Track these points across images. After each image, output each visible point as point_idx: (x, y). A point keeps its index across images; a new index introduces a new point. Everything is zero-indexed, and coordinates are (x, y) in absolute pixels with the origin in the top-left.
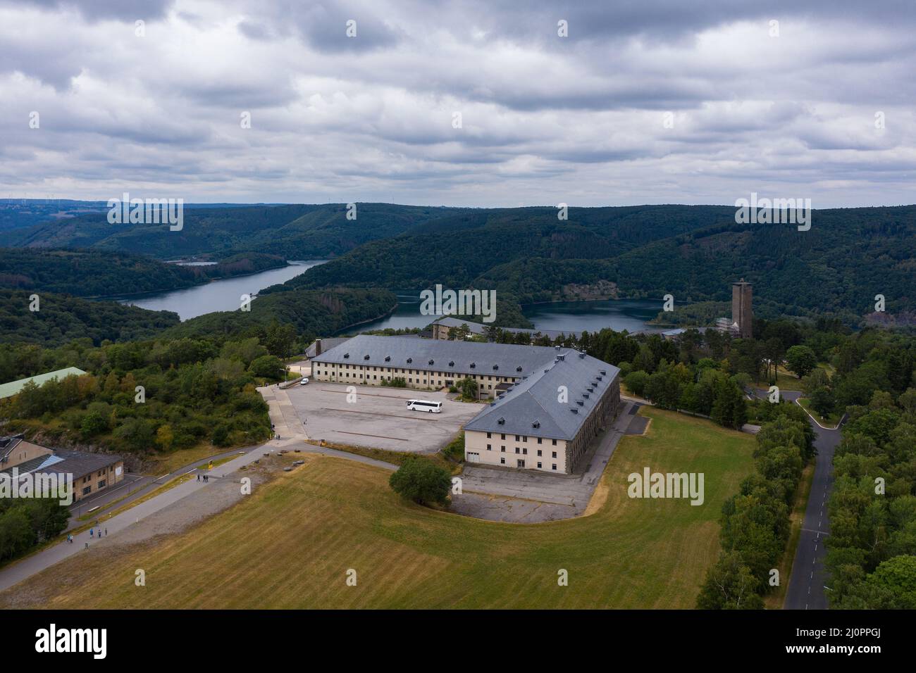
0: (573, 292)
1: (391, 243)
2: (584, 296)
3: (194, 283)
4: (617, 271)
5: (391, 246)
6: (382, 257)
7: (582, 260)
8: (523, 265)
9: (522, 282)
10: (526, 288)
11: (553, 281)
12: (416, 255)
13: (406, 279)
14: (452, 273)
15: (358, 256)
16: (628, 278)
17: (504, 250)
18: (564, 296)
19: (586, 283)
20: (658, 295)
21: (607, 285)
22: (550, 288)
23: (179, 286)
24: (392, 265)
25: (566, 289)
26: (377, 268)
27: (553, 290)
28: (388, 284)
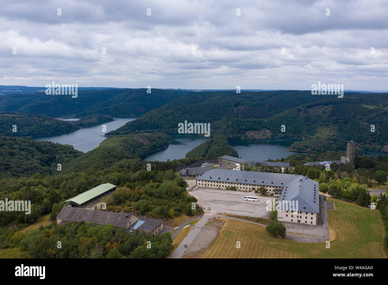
0: (250, 134)
1: (164, 110)
2: (256, 136)
3: (73, 130)
4: (270, 124)
5: (164, 112)
6: (161, 117)
7: (254, 119)
8: (227, 121)
9: (227, 130)
10: (229, 133)
11: (241, 129)
15: (149, 117)
16: (275, 128)
17: (217, 114)
18: (246, 136)
19: (256, 130)
21: (266, 131)
22: (240, 132)
23: (66, 131)
24: (165, 121)
25: (247, 133)
26: (159, 122)
27: (241, 134)
28: (164, 130)
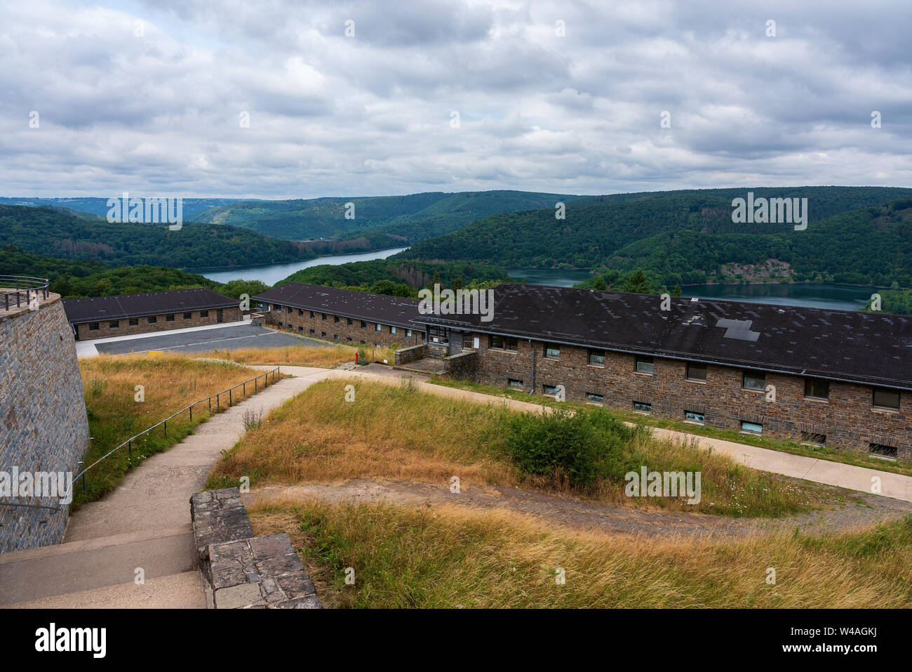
0: (733, 273)
1: (512, 217)
2: (749, 278)
3: (297, 259)
4: (791, 249)
5: (511, 221)
6: (501, 233)
7: (744, 235)
8: (668, 239)
9: (667, 259)
10: (672, 266)
11: (707, 258)
12: (539, 230)
13: (527, 256)
14: (581, 251)
15: (473, 230)
16: (806, 257)
17: (644, 226)
18: (722, 278)
19: (751, 262)
20: (848, 278)
21: (778, 265)
22: (704, 267)
23: (278, 260)
24: (511, 241)
25: (724, 269)
26: (494, 244)
27: (708, 270)
28: (505, 262)
